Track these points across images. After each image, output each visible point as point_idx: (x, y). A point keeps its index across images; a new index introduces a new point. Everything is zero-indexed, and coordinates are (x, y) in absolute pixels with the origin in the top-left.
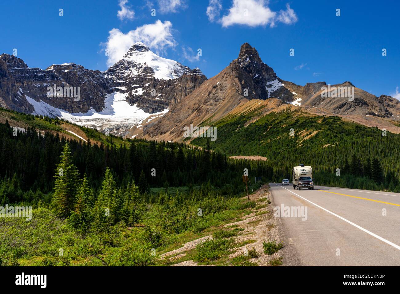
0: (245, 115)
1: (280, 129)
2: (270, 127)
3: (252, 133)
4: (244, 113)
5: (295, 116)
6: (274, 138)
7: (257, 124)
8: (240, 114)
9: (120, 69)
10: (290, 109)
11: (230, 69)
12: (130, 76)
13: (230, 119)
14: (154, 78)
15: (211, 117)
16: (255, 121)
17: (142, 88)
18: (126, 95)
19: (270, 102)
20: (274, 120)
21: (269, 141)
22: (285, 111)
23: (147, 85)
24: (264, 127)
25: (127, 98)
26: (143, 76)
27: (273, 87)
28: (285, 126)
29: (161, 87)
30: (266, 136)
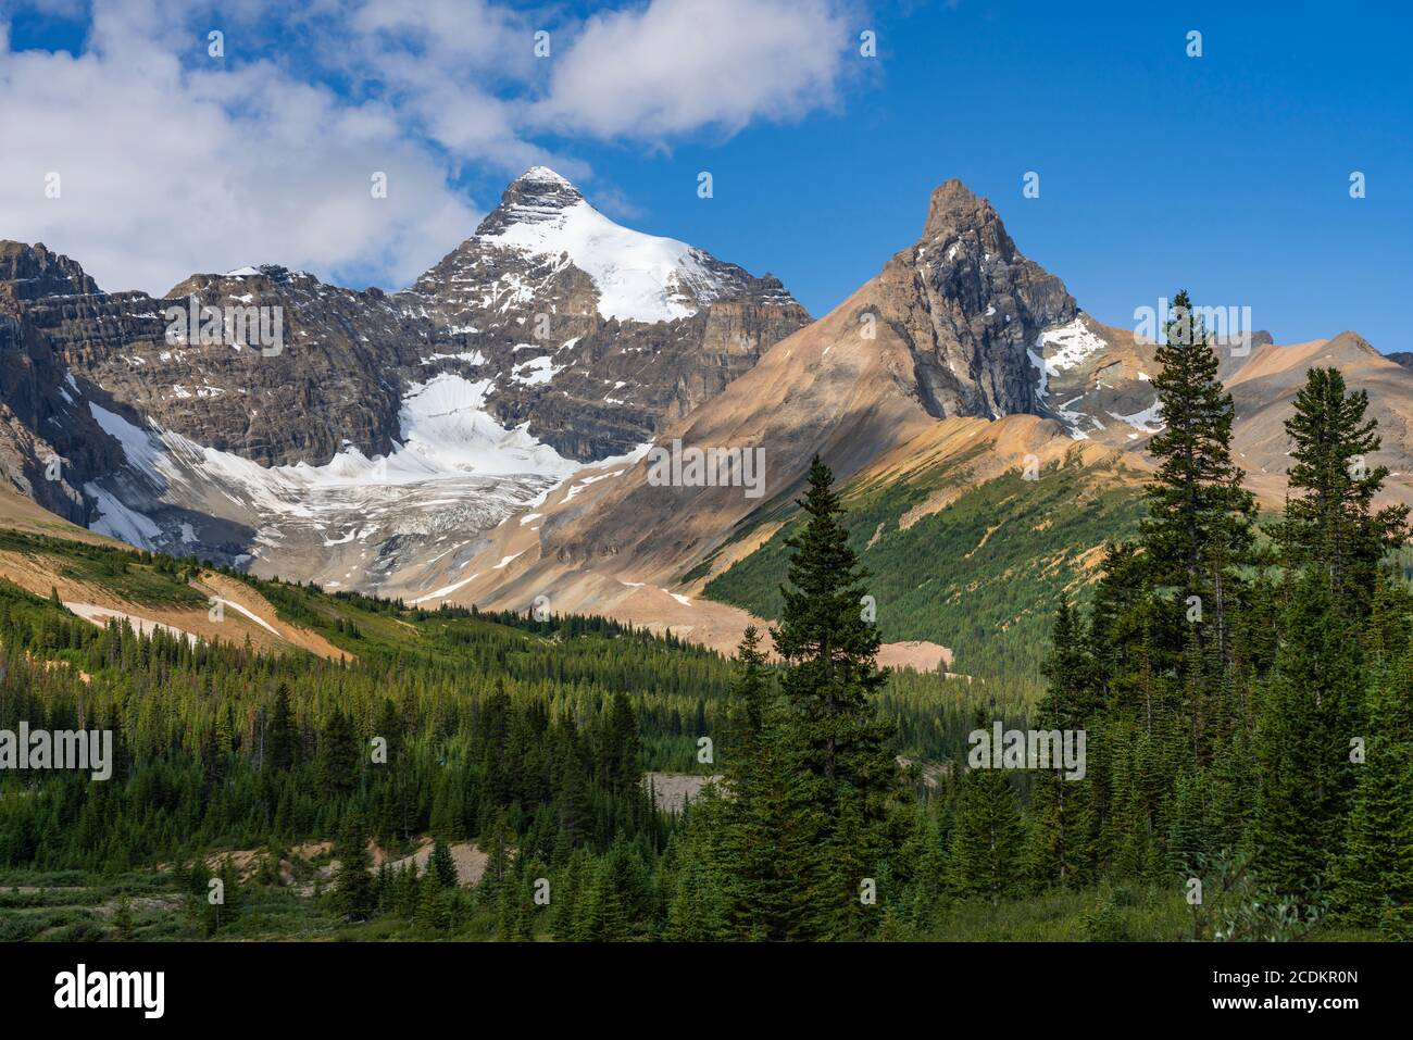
0: (908, 485)
1: (1023, 540)
2: (990, 530)
3: (924, 554)
4: (908, 473)
5: (1093, 485)
6: (992, 576)
7: (947, 519)
8: (896, 476)
9: (465, 280)
10: (1079, 459)
11: (875, 293)
12: (504, 308)
13: (855, 498)
14: (598, 315)
15: (787, 490)
16: (943, 505)
17: (550, 358)
18: (487, 385)
19: (1007, 431)
20: (1011, 504)
21: (974, 587)
22: (1061, 466)
23: (571, 344)
24: (969, 531)
25: (490, 399)
26: (554, 307)
27: (1061, 354)
28: (1046, 527)
29: (624, 351)
30: (968, 570)
